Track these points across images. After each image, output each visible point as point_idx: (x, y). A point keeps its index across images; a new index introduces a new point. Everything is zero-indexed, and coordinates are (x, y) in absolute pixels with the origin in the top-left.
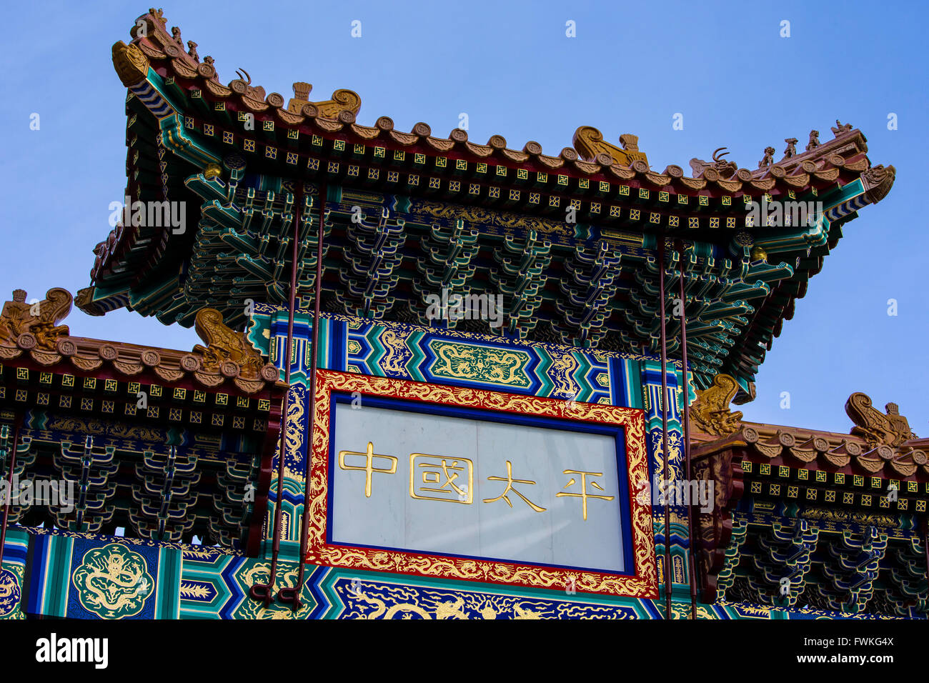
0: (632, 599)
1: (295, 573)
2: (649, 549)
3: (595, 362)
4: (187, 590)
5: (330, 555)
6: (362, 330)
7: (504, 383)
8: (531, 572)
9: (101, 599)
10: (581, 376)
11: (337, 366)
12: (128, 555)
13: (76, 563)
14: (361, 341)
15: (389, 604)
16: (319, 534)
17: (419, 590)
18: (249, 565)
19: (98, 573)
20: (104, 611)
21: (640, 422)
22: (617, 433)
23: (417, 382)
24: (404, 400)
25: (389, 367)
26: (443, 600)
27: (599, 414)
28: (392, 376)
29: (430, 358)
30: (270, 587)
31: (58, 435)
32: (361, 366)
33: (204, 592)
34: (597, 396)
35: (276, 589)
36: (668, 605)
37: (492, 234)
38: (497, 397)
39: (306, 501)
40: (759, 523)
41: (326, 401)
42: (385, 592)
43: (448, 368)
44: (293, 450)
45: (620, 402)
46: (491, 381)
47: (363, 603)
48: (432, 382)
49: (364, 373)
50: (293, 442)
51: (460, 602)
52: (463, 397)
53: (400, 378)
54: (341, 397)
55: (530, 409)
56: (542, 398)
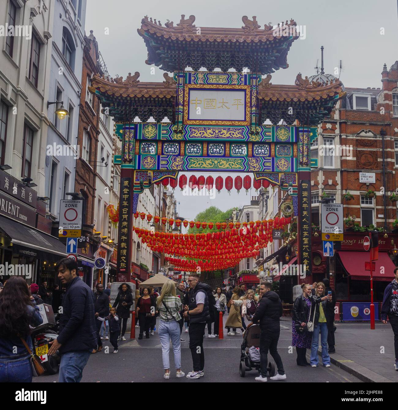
0: (243, 126)
1: (182, 127)
2: (249, 115)
3: (241, 76)
4: (163, 132)
5: (189, 122)
6: (195, 74)
7: (222, 82)
8: (226, 122)
9: (148, 135)
10: (238, 79)
11: (190, 83)
12: (152, 126)
13: (143, 128)
14: (194, 77)
15: (199, 131)
16: (186, 118)
17: (204, 128)
18: (173, 126)
19: (147, 130)
20: (148, 137)
21: (249, 88)
22: (245, 90)
23: (205, 84)
24: (203, 88)
25: (200, 82)
26: (209, 129)
27: (241, 87)
28: (201, 84)
29: (208, 79)
30: (177, 130)
31: (137, 106)
32: (194, 82)
33: (166, 132)
34: (241, 83)
35: (178, 130)
36: (251, 127)
37: (218, 52)
38: (221, 86)
39: (183, 112)
40: (269, 110)
41: (188, 91)
42: (198, 129)
43: (211, 81)
44: (181, 102)
45: (246, 84)
46: (220, 82)
47: (194, 131)
48: (208, 84)
49: (195, 84)
50: (181, 100)
51: (212, 129)
52: (214, 87)
53: (202, 84)
54: (190, 89)
55: (227, 88)
56: (230, 85)
